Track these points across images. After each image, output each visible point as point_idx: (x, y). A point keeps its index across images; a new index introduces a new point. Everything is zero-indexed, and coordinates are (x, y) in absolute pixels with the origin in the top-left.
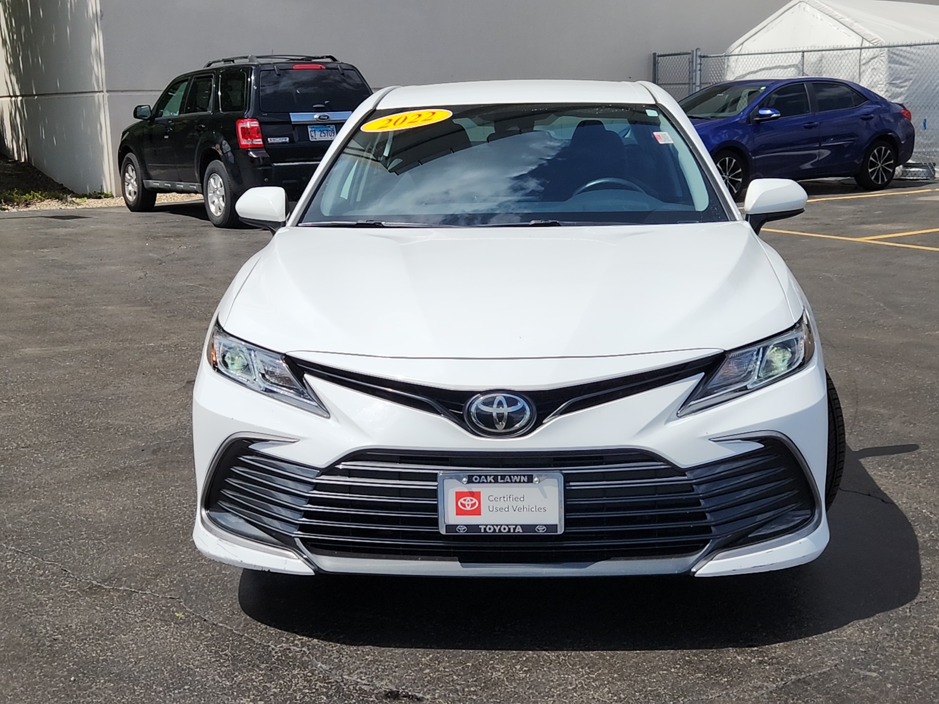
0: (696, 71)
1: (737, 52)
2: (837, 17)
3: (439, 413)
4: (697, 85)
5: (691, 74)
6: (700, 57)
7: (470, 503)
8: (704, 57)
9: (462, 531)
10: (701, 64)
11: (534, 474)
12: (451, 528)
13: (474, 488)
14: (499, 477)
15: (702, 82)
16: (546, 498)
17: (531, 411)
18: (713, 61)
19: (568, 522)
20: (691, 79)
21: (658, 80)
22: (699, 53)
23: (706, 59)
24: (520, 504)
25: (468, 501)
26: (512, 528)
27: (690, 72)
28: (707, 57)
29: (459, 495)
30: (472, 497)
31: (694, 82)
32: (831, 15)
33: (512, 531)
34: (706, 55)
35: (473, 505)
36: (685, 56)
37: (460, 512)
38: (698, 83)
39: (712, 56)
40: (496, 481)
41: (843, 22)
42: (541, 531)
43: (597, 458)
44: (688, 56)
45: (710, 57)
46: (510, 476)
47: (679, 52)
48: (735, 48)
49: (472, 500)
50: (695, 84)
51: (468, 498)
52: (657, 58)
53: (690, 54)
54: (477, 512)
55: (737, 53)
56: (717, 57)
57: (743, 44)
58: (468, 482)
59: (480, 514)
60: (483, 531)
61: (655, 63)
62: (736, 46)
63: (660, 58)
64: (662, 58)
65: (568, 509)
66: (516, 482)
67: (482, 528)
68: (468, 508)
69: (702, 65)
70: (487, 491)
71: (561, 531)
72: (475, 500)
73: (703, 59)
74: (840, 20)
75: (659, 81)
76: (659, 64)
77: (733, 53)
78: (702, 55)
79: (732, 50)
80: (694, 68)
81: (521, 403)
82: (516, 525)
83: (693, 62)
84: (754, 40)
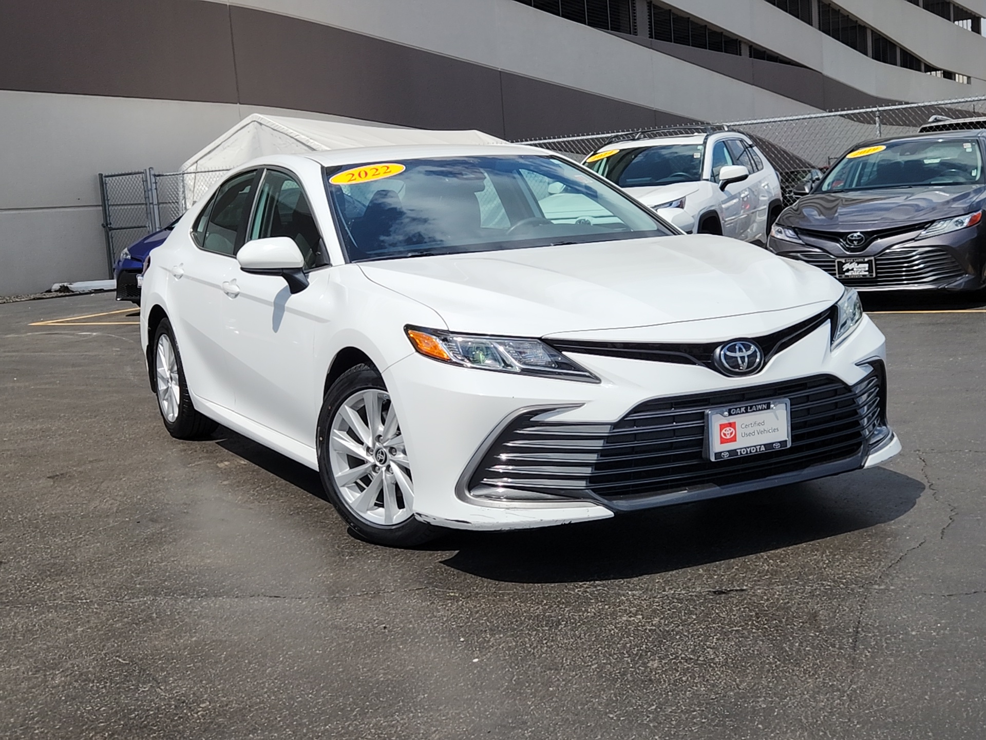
0: (151, 189)
1: (192, 169)
2: (293, 135)
3: (694, 364)
4: (154, 203)
5: (146, 193)
6: (155, 176)
7: (730, 432)
8: (159, 176)
9: (726, 456)
10: (156, 183)
11: (771, 402)
12: (718, 455)
13: (732, 419)
14: (749, 408)
15: (160, 201)
16: (778, 419)
17: (760, 351)
18: (170, 179)
19: (794, 438)
20: (146, 198)
21: (108, 200)
22: (152, 172)
23: (161, 177)
24: (761, 428)
25: (728, 431)
26: (758, 447)
27: (145, 192)
28: (163, 175)
29: (722, 427)
30: (730, 426)
31: (151, 202)
32: (286, 133)
33: (758, 450)
34: (161, 173)
35: (731, 433)
36: (137, 175)
37: (723, 441)
38: (155, 202)
39: (168, 174)
40: (747, 412)
41: (299, 139)
42: (777, 447)
43: (802, 385)
44: (141, 175)
45: (166, 175)
46: (755, 405)
47: (130, 172)
48: (188, 166)
49: (730, 430)
50: (152, 203)
51: (728, 429)
52: (104, 179)
53: (143, 173)
54: (734, 439)
55: (192, 171)
56: (173, 175)
57: (197, 162)
58: (730, 414)
59: (735, 441)
60: (739, 454)
61: (103, 184)
62: (190, 165)
63: (107, 179)
64: (111, 178)
65: (794, 427)
66: (759, 410)
67: (739, 451)
68: (728, 437)
69: (158, 184)
70: (741, 420)
71: (789, 445)
72: (732, 429)
73: (158, 178)
74: (296, 138)
75: (110, 201)
76: (108, 185)
77: (189, 171)
78: (157, 174)
79: (185, 169)
80: (149, 187)
81: (753, 348)
82: (761, 445)
83: (147, 181)
84: (210, 159)
